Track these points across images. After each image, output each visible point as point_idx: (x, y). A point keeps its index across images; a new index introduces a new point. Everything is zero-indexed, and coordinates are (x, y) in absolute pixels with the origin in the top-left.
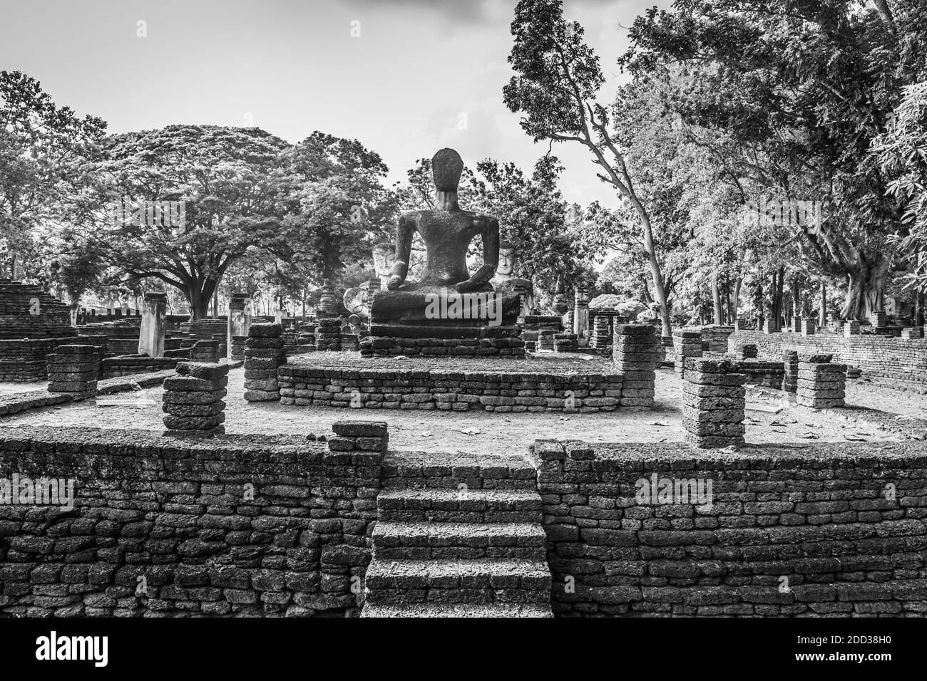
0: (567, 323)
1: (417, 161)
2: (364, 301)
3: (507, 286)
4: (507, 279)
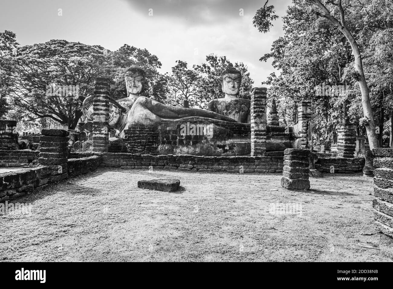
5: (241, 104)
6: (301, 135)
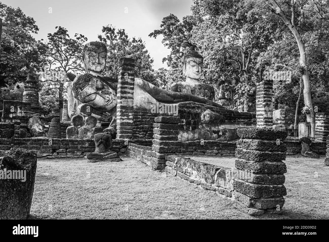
0: (277, 120)
1: (56, 27)
2: (98, 89)
3: (200, 89)
4: (197, 83)
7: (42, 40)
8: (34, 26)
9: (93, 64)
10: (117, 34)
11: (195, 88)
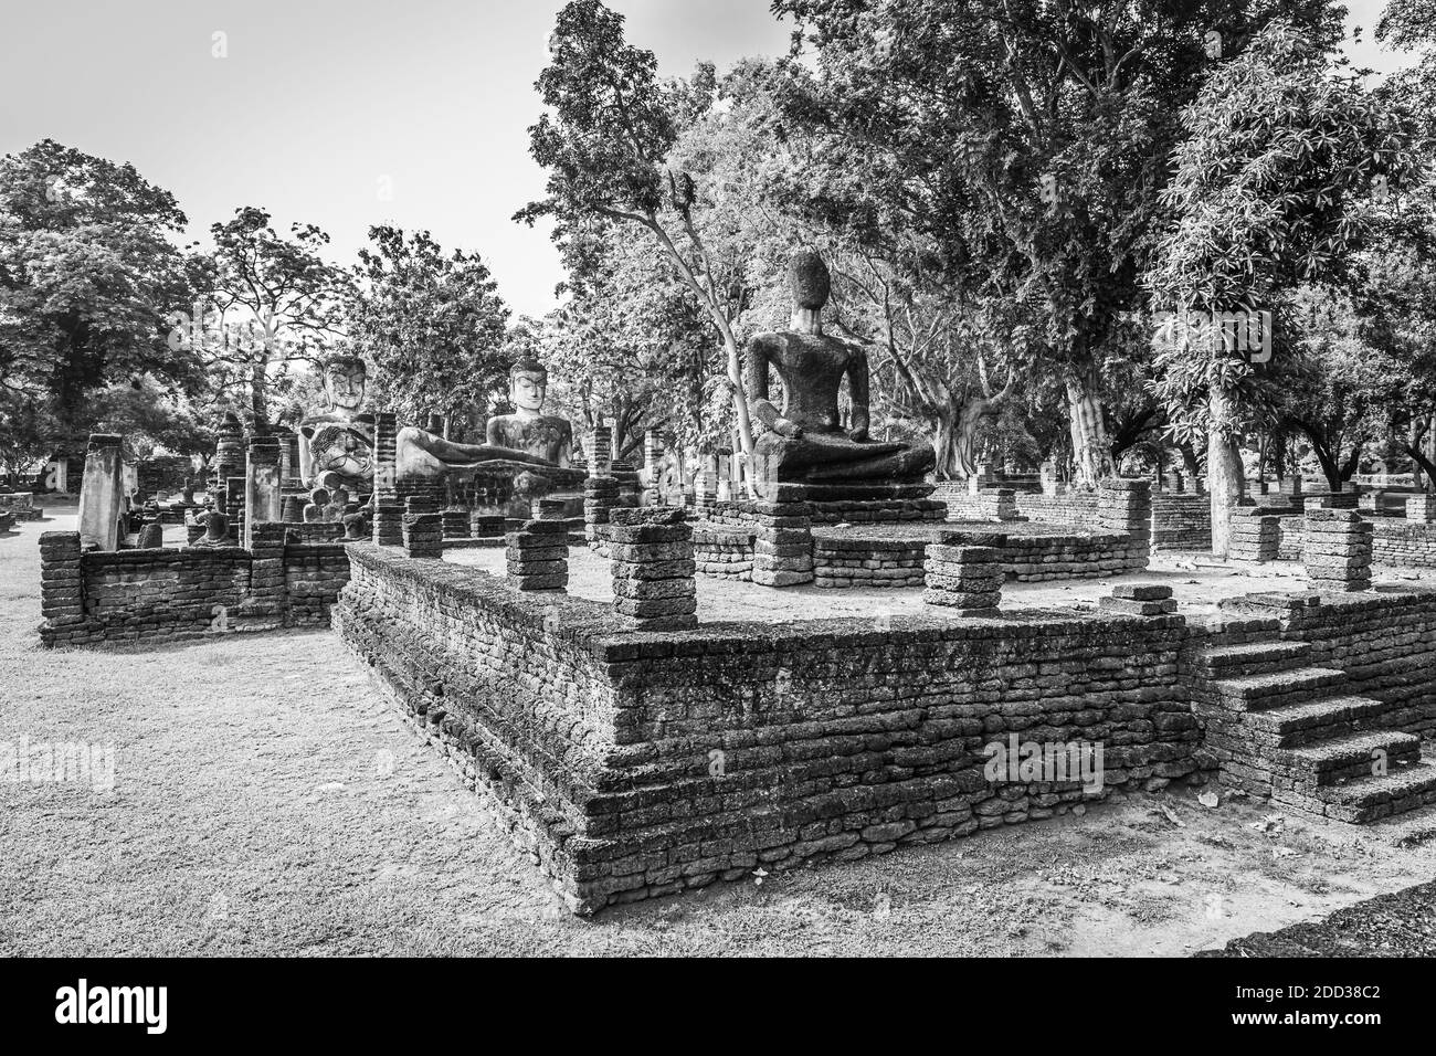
1: (238, 210)
2: (348, 449)
4: (535, 417)
5: (549, 428)
6: (651, 485)
7: (196, 243)
8: (174, 212)
9: (342, 395)
10: (409, 246)
11: (530, 427)
